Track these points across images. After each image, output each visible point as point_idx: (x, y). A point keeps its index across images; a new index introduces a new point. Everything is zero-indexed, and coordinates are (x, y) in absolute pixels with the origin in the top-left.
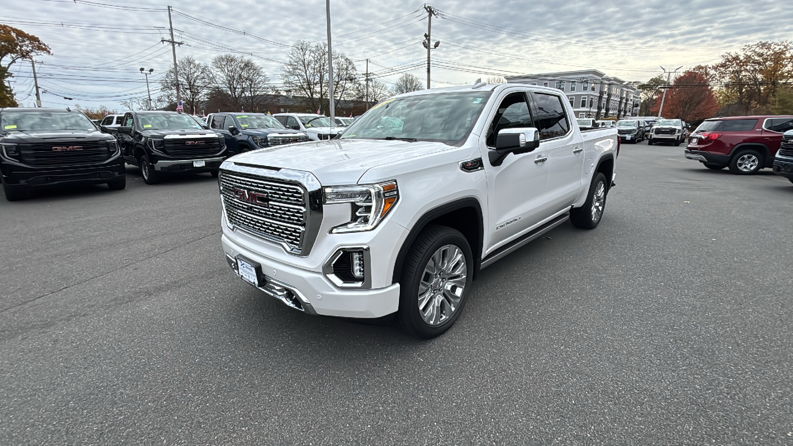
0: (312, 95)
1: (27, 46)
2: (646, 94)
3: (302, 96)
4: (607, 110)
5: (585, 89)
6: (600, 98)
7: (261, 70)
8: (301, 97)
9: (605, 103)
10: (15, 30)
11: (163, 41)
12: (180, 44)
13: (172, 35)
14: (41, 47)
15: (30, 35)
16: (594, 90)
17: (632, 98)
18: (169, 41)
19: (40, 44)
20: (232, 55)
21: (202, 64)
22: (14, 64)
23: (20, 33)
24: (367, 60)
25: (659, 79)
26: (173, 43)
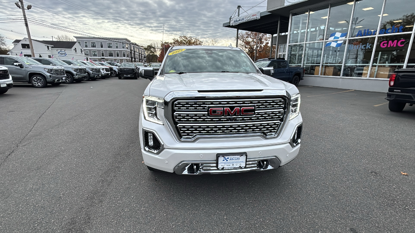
2: (147, 52)
4: (135, 59)
5: (123, 47)
6: (131, 53)
9: (133, 55)
16: (128, 49)
17: (143, 54)
25: (151, 46)
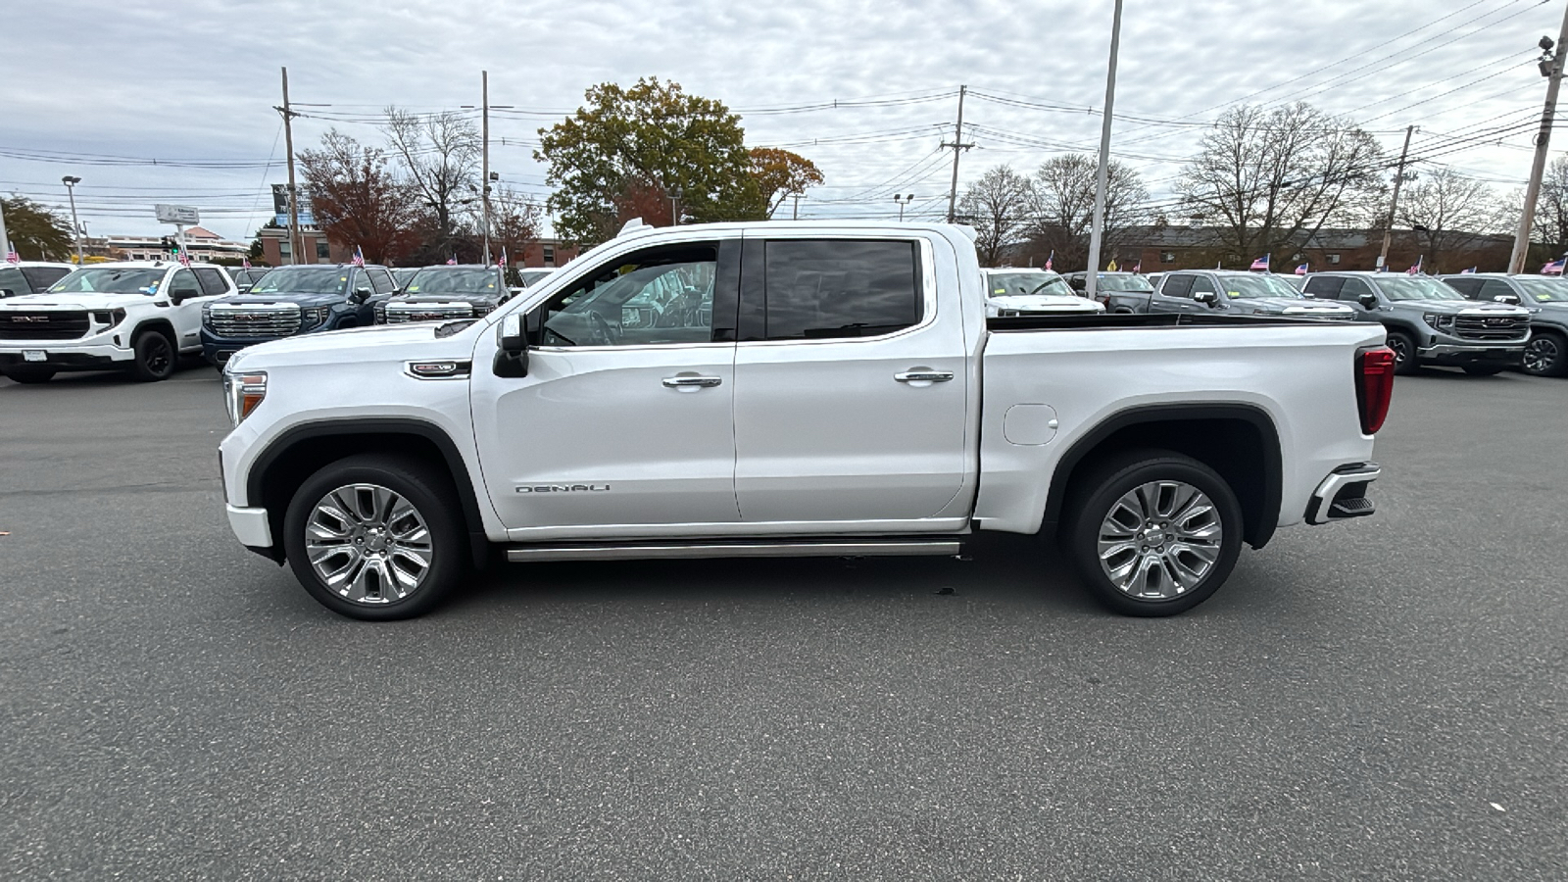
0: (1243, 222)
1: (800, 175)
3: (1217, 224)
7: (1135, 178)
8: (1214, 228)
10: (791, 155)
11: (943, 145)
12: (968, 147)
13: (958, 133)
14: (815, 176)
15: (806, 159)
18: (951, 145)
19: (814, 170)
20: (1077, 155)
21: (1023, 177)
22: (783, 202)
23: (796, 159)
24: (1410, 129)
26: (957, 146)
